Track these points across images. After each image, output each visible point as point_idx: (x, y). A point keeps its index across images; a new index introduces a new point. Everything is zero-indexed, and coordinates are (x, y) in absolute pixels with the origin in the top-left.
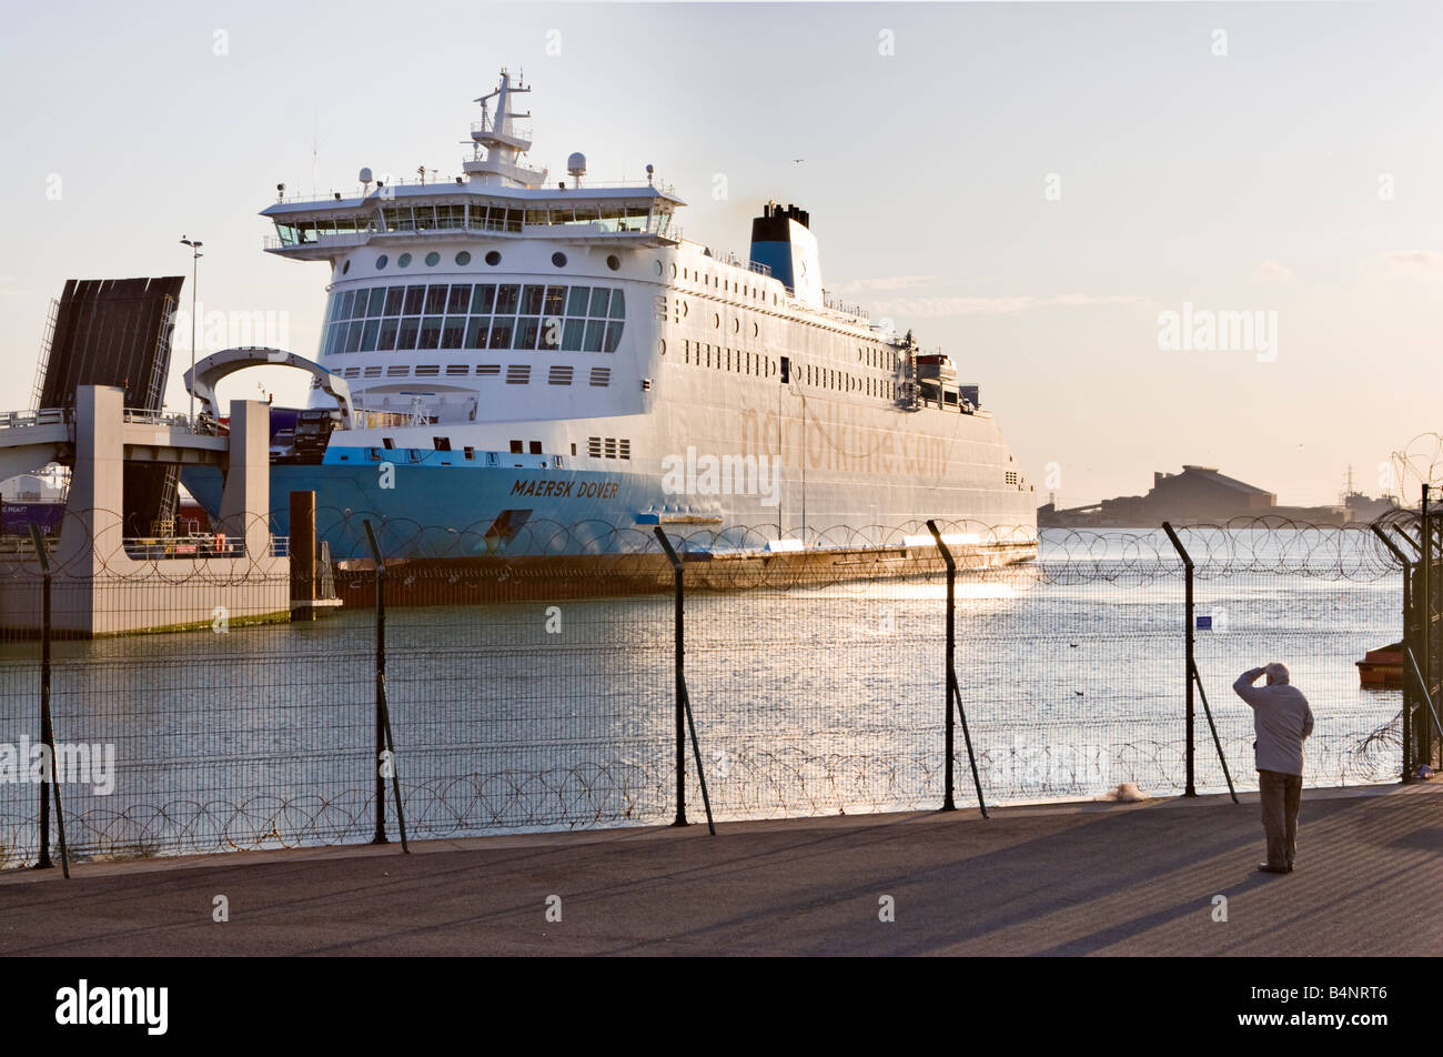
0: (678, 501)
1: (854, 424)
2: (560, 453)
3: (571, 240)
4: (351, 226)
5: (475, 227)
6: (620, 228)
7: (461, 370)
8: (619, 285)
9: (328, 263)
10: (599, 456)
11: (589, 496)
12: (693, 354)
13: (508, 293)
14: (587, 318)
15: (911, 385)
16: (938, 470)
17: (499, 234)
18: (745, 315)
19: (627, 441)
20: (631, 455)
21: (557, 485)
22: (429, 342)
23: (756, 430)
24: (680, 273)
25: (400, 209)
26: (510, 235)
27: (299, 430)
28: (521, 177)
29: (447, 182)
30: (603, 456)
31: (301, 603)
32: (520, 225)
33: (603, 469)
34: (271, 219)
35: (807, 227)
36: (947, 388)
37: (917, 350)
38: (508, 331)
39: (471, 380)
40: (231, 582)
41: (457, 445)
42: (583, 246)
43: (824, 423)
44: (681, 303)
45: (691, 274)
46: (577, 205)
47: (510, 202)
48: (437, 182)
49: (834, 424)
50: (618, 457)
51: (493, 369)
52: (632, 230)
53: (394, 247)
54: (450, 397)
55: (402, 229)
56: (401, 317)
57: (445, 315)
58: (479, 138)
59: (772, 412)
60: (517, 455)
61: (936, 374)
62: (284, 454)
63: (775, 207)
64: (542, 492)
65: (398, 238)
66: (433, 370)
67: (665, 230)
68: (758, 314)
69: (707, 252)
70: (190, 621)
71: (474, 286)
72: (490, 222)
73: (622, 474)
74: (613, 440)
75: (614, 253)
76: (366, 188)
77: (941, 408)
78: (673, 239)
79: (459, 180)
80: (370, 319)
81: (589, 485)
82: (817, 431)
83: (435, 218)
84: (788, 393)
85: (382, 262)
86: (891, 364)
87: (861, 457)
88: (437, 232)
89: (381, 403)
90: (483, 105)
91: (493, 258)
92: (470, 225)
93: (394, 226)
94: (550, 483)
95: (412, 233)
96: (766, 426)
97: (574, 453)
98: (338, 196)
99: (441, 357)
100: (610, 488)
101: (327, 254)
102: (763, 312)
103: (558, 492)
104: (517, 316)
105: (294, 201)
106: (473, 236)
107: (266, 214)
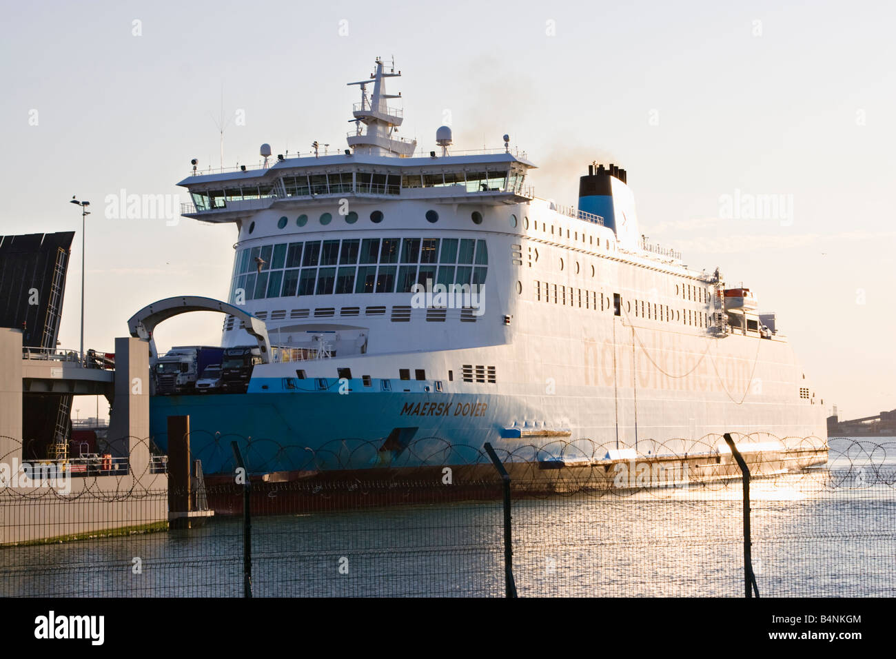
0: (535, 418)
1: (674, 349)
2: (440, 379)
3: (441, 199)
4: (255, 193)
5: (361, 192)
6: (482, 189)
7: (354, 311)
8: (482, 236)
9: (235, 224)
10: (471, 381)
11: (464, 415)
12: (543, 292)
13: (391, 245)
14: (457, 265)
15: (720, 315)
16: (744, 388)
17: (381, 196)
18: (584, 259)
19: (493, 368)
20: (497, 379)
21: (438, 406)
22: (325, 288)
23: (596, 356)
24: (532, 224)
25: (297, 178)
26: (390, 197)
27: (225, 365)
28: (395, 147)
29: (337, 154)
30: (475, 381)
31: (178, 515)
32: (398, 188)
33: (475, 392)
34: (186, 189)
35: (626, 182)
36: (748, 317)
37: (724, 284)
38: (391, 277)
39: (361, 320)
40: (117, 497)
41: (357, 374)
42: (451, 204)
43: (649, 349)
44: (533, 250)
45: (540, 226)
46: (446, 171)
47: (390, 169)
48: (328, 154)
49: (658, 349)
50: (486, 381)
51: (380, 310)
52: (493, 189)
53: (291, 209)
54: (344, 335)
55: (300, 194)
56: (301, 268)
57: (338, 266)
58: (360, 117)
59: (608, 341)
60: (405, 382)
61: (739, 305)
62: (212, 385)
63: (598, 166)
64: (426, 412)
65: (295, 202)
66: (329, 312)
67: (520, 189)
68: (595, 258)
69: (552, 207)
70: (81, 531)
71: (361, 240)
72: (373, 186)
73: (489, 395)
74: (482, 367)
75: (478, 209)
76: (266, 160)
77: (745, 334)
78: (527, 197)
79: (347, 152)
80: (274, 270)
81: (463, 406)
82: (644, 356)
83: (328, 185)
84: (621, 323)
85: (283, 223)
86: (703, 298)
87: (681, 377)
88: (329, 196)
89: (286, 340)
90: (363, 89)
91: (377, 217)
92: (357, 190)
93: (293, 192)
94: (433, 404)
95: (309, 197)
96: (603, 352)
97: (451, 379)
98: (243, 168)
99: (336, 300)
100: (480, 407)
101: (235, 217)
102: (598, 256)
103: (439, 412)
104: (399, 264)
105: (206, 173)
106: (360, 198)
107: (182, 184)
